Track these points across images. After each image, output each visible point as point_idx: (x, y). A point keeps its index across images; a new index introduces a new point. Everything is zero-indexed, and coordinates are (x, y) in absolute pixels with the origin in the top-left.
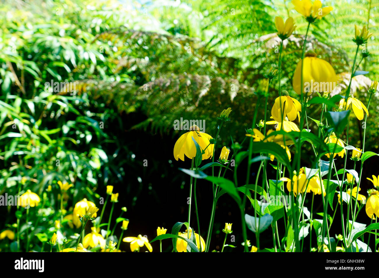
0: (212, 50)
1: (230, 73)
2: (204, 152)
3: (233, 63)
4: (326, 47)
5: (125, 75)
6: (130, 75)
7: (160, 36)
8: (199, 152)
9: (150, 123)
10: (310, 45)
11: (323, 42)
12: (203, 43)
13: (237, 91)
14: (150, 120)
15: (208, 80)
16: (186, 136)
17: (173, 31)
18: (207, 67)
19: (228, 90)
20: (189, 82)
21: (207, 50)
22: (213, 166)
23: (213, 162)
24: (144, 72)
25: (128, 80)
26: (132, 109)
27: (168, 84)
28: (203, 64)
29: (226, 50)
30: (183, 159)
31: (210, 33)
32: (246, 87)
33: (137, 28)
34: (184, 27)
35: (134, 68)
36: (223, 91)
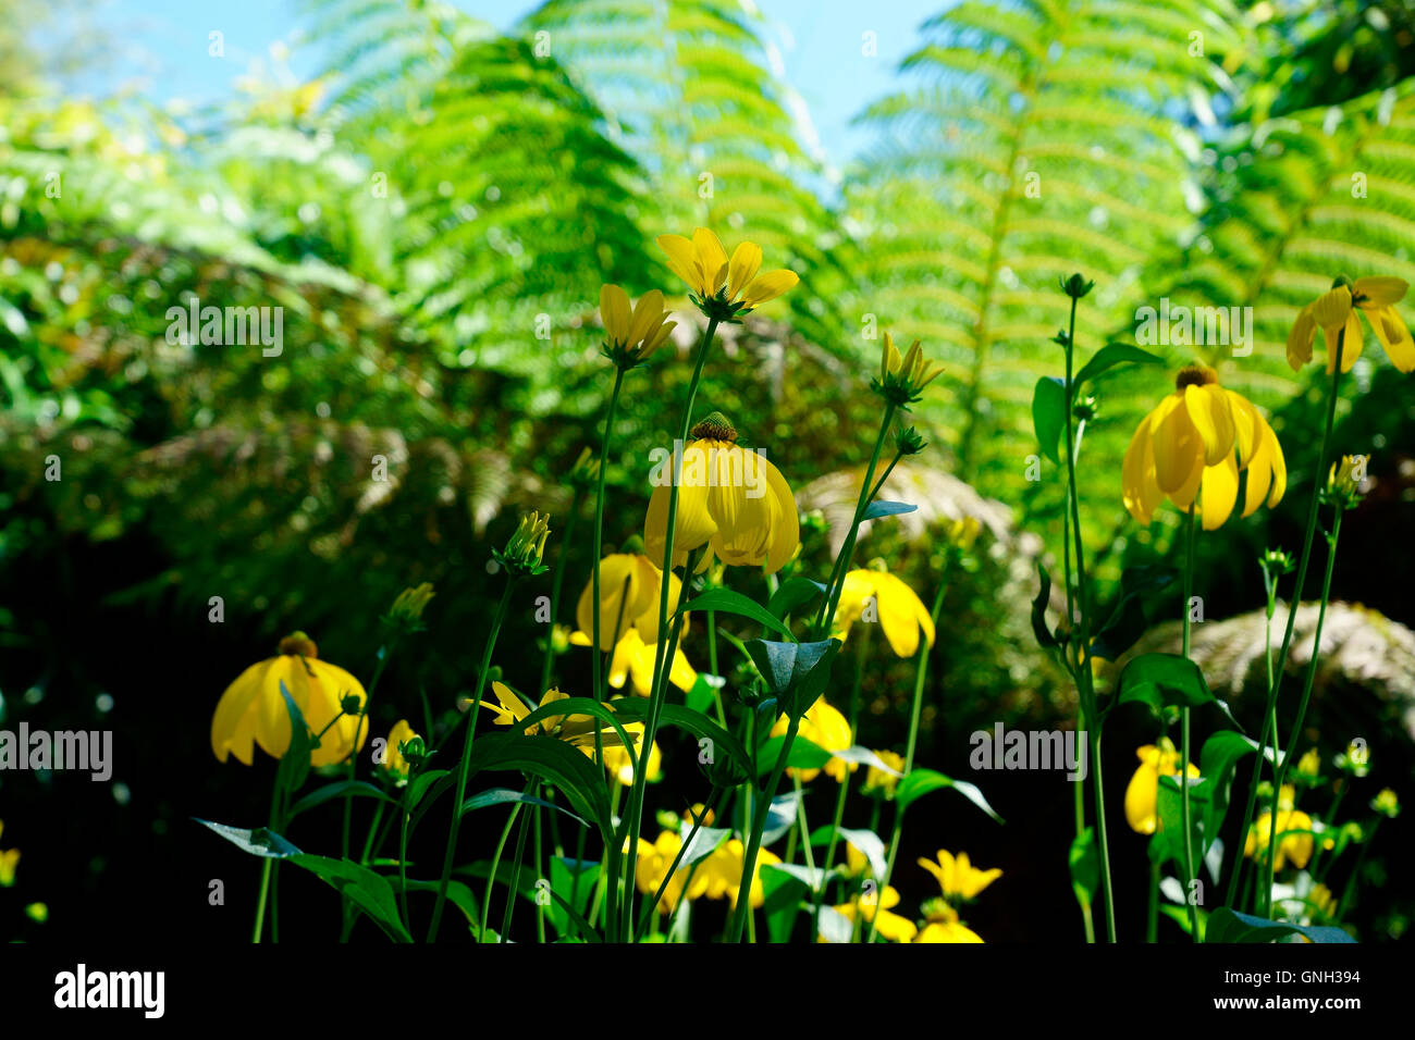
0: (422, 336)
1: (486, 427)
2: (315, 743)
3: (498, 389)
4: (833, 364)
5: (100, 397)
6: (120, 398)
7: (234, 269)
8: (303, 739)
9: (172, 591)
10: (774, 352)
11: (824, 344)
12: (401, 305)
13: (504, 496)
14: (172, 577)
15: (398, 448)
16: (264, 673)
17: (293, 248)
18: (400, 398)
19: (467, 490)
20: (324, 450)
21: (406, 333)
22: (349, 795)
23: (351, 782)
24: (167, 390)
25: (107, 414)
26: (109, 529)
27: (247, 450)
28: (391, 383)
29: (476, 340)
30: (246, 757)
31: (425, 272)
32: (533, 484)
33: (150, 231)
34: (336, 236)
35: (136, 372)
36: (447, 494)
